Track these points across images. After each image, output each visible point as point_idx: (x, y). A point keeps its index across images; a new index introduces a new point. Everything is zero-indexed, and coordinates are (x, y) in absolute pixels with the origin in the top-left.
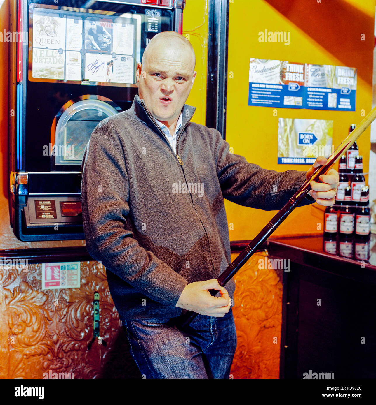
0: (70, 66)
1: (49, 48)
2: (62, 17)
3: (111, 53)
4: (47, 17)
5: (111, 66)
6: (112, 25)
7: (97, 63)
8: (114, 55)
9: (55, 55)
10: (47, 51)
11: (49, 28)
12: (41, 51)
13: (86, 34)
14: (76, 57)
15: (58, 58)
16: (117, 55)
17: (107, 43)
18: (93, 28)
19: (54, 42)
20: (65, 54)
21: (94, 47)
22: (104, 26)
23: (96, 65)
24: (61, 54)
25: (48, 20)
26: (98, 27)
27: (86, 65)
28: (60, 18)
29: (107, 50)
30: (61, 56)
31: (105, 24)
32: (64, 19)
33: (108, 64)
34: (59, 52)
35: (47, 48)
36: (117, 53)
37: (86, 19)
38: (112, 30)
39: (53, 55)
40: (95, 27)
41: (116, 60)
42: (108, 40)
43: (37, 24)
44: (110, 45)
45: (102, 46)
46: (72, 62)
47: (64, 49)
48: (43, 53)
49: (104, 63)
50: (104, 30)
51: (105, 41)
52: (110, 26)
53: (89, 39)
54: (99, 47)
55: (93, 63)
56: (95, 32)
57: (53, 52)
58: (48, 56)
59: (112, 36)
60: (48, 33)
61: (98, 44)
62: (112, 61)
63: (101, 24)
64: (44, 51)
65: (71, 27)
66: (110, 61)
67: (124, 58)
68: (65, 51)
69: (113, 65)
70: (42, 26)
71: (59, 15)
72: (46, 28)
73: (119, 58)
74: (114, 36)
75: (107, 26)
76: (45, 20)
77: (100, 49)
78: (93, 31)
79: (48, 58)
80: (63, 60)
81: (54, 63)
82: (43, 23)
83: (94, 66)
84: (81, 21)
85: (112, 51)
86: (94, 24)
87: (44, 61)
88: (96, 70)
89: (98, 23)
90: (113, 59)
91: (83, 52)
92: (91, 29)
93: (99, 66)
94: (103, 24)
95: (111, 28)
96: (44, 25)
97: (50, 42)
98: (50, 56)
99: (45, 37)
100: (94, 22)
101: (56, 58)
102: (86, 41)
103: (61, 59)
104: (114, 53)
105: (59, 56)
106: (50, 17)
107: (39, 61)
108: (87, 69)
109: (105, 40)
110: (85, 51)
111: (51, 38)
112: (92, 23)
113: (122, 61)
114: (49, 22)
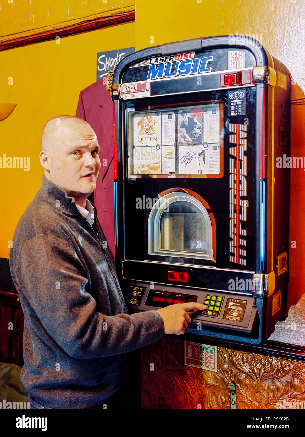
0: (166, 160)
1: (148, 145)
2: (158, 115)
3: (203, 143)
4: (146, 117)
5: (203, 156)
6: (203, 114)
7: (189, 154)
8: (206, 145)
9: (153, 151)
10: (147, 149)
11: (148, 127)
12: (142, 149)
13: (179, 128)
14: (170, 151)
15: (156, 154)
16: (208, 144)
17: (198, 133)
18: (184, 120)
19: (153, 138)
20: (162, 149)
21: (186, 139)
22: (195, 116)
23: (188, 157)
24: (158, 149)
25: (147, 119)
26: (189, 118)
27: (180, 158)
28: (156, 116)
29: (198, 141)
30: (158, 152)
31: (196, 114)
32: (160, 116)
33: (200, 154)
34: (156, 148)
35: (147, 146)
36: (208, 143)
37: (178, 113)
38: (203, 119)
39: (151, 152)
40: (186, 119)
41: (207, 149)
42: (199, 130)
43: (139, 125)
44: (201, 134)
45: (195, 137)
46: (168, 156)
47: (160, 145)
48: (144, 151)
49: (196, 154)
50: (195, 120)
51: (196, 132)
52: (200, 116)
53: (181, 132)
54: (191, 138)
55: (186, 155)
56: (187, 124)
57: (151, 148)
58: (148, 152)
59: (203, 125)
60: (147, 132)
61: (190, 136)
62: (204, 151)
63: (192, 115)
64: (144, 148)
65: (165, 122)
66: (202, 151)
67: (215, 146)
68: (161, 146)
69: (204, 155)
70: (142, 126)
71: (156, 114)
72: (146, 128)
73: (210, 147)
74: (204, 126)
75: (198, 116)
76: (145, 120)
77: (192, 141)
78: (185, 123)
79: (148, 155)
80: (160, 156)
81: (152, 159)
82: (143, 124)
83: (187, 158)
84: (174, 116)
85: (203, 141)
86: (186, 117)
87: (144, 158)
88: (189, 162)
89: (189, 115)
90: (205, 149)
91: (177, 145)
92: (183, 122)
93: (192, 157)
94: (194, 115)
95: (201, 118)
96: (144, 125)
97: (149, 140)
98: (149, 153)
99: (145, 136)
100: (185, 115)
101: (155, 155)
102: (179, 135)
103: (158, 154)
104: (205, 143)
105: (156, 152)
106: (149, 117)
107: (141, 159)
108: (180, 161)
109: (196, 130)
110: (178, 144)
111: (149, 136)
112: (183, 116)
113: (213, 150)
114: (148, 122)
